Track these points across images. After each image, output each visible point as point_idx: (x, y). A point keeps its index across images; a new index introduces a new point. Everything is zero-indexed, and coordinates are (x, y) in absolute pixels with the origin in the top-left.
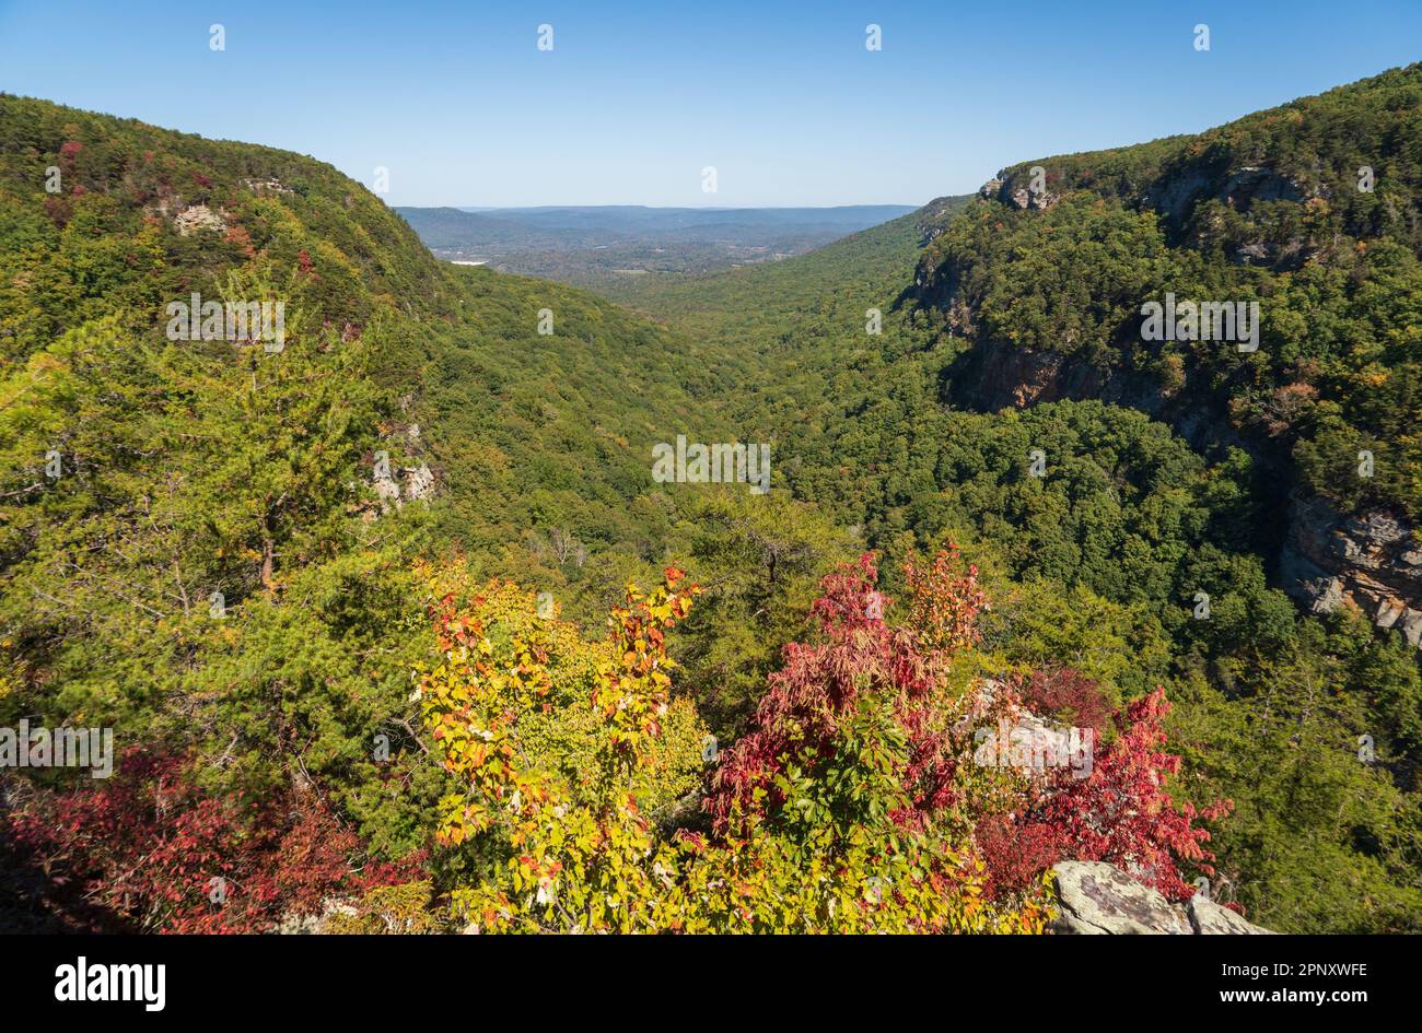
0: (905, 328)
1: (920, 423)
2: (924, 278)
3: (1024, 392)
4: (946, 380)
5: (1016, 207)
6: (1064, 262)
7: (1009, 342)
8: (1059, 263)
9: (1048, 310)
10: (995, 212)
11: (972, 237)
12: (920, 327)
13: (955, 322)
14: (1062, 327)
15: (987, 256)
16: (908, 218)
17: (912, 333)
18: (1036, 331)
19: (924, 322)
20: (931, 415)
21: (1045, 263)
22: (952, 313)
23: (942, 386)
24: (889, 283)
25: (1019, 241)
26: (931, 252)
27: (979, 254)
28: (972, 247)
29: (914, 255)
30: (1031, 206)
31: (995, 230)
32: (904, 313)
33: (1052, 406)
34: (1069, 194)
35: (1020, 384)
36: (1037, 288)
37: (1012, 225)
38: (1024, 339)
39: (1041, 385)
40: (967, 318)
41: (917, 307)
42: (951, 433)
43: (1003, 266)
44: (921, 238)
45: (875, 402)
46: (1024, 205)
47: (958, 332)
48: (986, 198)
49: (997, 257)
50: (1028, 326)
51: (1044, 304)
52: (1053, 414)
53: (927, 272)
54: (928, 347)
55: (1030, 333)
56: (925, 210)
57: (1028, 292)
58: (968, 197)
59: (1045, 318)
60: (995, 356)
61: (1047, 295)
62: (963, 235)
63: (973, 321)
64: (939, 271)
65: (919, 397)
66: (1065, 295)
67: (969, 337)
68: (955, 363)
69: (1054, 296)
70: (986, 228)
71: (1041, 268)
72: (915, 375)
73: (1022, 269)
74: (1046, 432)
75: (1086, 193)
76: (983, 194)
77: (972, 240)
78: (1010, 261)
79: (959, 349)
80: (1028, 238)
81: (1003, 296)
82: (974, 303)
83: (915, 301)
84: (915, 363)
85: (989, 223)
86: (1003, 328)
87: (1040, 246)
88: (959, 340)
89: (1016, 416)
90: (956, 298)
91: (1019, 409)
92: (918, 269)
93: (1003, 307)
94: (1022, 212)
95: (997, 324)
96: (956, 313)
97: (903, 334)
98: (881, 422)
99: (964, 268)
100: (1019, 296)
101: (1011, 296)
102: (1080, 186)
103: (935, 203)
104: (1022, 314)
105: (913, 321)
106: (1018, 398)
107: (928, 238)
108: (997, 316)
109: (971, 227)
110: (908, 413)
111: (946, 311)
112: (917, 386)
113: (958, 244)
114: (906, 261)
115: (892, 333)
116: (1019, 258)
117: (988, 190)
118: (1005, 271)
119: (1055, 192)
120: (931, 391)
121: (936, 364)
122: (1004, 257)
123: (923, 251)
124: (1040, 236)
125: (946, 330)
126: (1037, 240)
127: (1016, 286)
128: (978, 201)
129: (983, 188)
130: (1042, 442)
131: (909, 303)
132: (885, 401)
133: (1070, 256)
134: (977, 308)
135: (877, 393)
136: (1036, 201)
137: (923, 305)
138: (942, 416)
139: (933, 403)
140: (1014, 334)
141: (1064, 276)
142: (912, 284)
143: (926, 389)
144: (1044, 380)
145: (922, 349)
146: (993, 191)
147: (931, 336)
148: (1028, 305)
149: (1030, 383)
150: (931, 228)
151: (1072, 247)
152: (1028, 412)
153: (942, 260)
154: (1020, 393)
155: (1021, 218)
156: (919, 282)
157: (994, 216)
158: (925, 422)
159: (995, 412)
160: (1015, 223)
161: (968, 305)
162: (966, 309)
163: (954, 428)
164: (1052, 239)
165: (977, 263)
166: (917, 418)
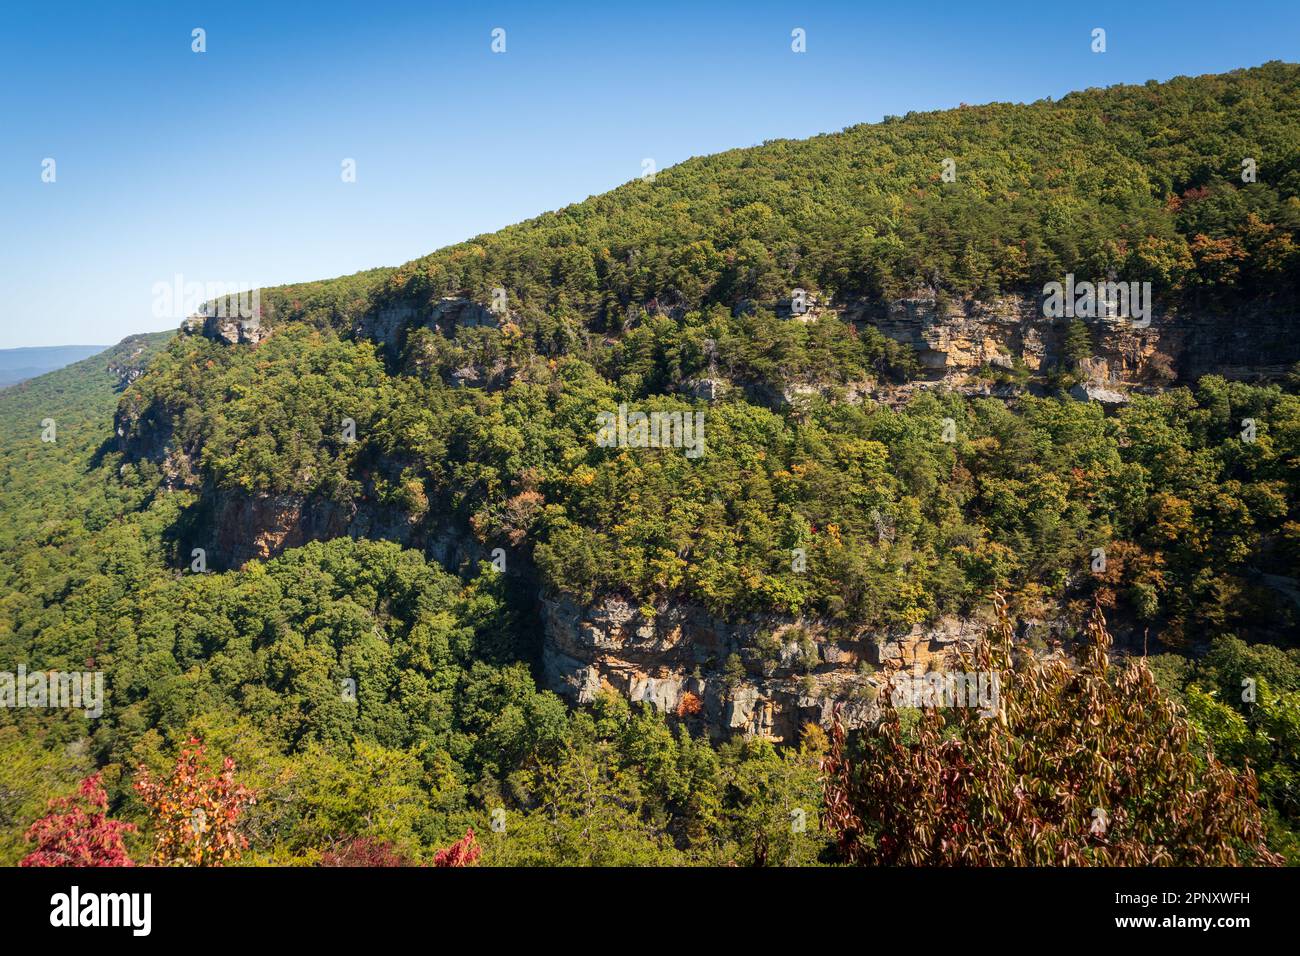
0: (110, 488)
1: (146, 596)
2: (126, 427)
3: (266, 540)
4: (172, 541)
5: (226, 343)
6: (288, 397)
7: (241, 488)
8: (283, 399)
9: (279, 449)
10: (203, 349)
11: (179, 376)
12: (130, 484)
13: (173, 474)
14: (297, 465)
15: (200, 397)
16: (95, 360)
17: (120, 492)
18: (269, 473)
19: (136, 478)
20: (159, 584)
21: (267, 400)
22: (167, 463)
23: (169, 549)
24: (82, 437)
25: (235, 379)
26: (130, 397)
27: (190, 396)
28: (182, 388)
29: (110, 402)
30: (242, 340)
31: (206, 368)
32: (106, 470)
33: (300, 551)
34: (282, 327)
35: (261, 533)
36: (263, 427)
37: (223, 362)
38: (257, 484)
39: (285, 530)
40: (187, 467)
41: (122, 461)
42: (188, 602)
43: (220, 406)
44: (116, 382)
45: (82, 583)
46: (235, 339)
47: (179, 484)
48: (189, 334)
49: (213, 397)
50: (259, 469)
51: (274, 443)
52: (302, 559)
53: (129, 420)
54: (144, 506)
55: (262, 476)
56: (116, 350)
57: (254, 432)
58: (168, 334)
59: (277, 457)
60: (227, 505)
61: (275, 433)
62: (167, 376)
63: (195, 470)
64: (144, 417)
65: (141, 566)
66: (294, 432)
67: (193, 489)
68: (180, 520)
69: (282, 434)
70: (195, 367)
71: (264, 406)
72: (132, 540)
73: (243, 408)
74: (298, 581)
75: (299, 325)
76: (185, 330)
77: (180, 381)
78: (227, 400)
79: (182, 504)
80: (244, 374)
81: (226, 439)
82: (193, 450)
83: (119, 455)
84: (129, 528)
85: (197, 361)
86: (231, 474)
87: (259, 382)
88: (182, 493)
89: (262, 569)
90: (171, 446)
91: (263, 560)
92: (117, 418)
93: (228, 451)
94: (233, 348)
95: (224, 471)
96: (173, 463)
97: (108, 496)
98: (94, 605)
99: (175, 412)
100: (244, 437)
101: (235, 438)
102: (292, 319)
103: (128, 341)
104: (251, 455)
105: (120, 477)
106: (261, 548)
107: (125, 381)
108: (222, 462)
109: (176, 367)
110: (129, 587)
111: (160, 463)
112: (135, 553)
113: (164, 386)
114: (100, 409)
115: (94, 495)
116: (238, 396)
117: (191, 325)
118: (224, 412)
119: (266, 326)
120: (155, 557)
121: (157, 525)
122: (220, 397)
123: (120, 396)
124: (257, 371)
125: (163, 484)
126: (255, 376)
127: (239, 427)
128: (181, 338)
129: (184, 323)
130: (296, 591)
131: (111, 459)
132: (96, 578)
133: (293, 390)
134: (198, 454)
135: (85, 570)
136: (246, 335)
137: (130, 458)
138: (174, 583)
139: (160, 570)
140: (245, 479)
141: (290, 412)
142: (112, 435)
143: (148, 555)
144: (287, 524)
145: (136, 510)
146: (196, 328)
147: (145, 493)
148: (256, 446)
149: (272, 530)
150: (127, 370)
151: (293, 381)
152: (275, 562)
153: (146, 405)
154: (262, 543)
155: (233, 354)
156: (121, 432)
157: (201, 353)
158: (153, 594)
159: (237, 568)
160: (227, 360)
161: (185, 453)
162: (184, 458)
163: (191, 596)
164: (271, 374)
165: (190, 406)
166: (142, 592)
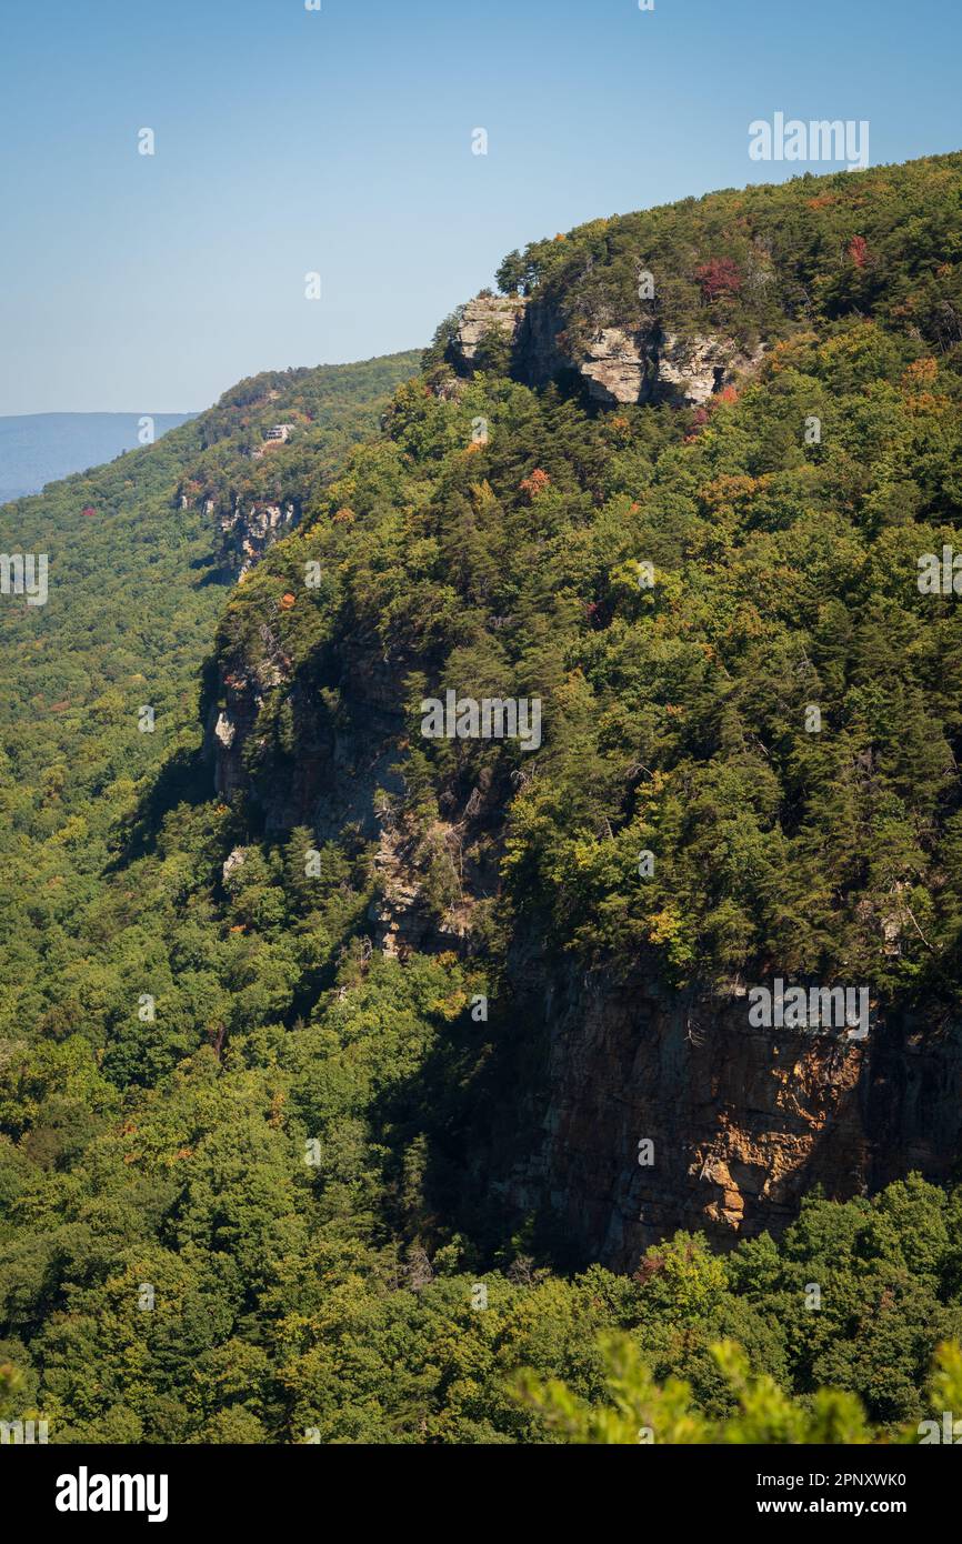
0: (188, 934)
1: (309, 1341)
2: (243, 713)
3: (735, 1164)
4: (399, 1143)
5: (596, 401)
6: (827, 611)
7: (653, 955)
8: (809, 620)
9: (791, 813)
10: (515, 425)
11: (432, 529)
12: (253, 924)
13: (403, 892)
14: (858, 878)
15: (499, 605)
16: (138, 464)
17: (219, 951)
18: (755, 904)
19: (271, 900)
20: (353, 1300)
21: (751, 621)
22: (386, 853)
23: (393, 1172)
24: (92, 745)
25: (626, 539)
26: (258, 602)
27: (468, 601)
28: (438, 573)
29: (183, 619)
30: (656, 392)
31: (524, 499)
32: (175, 868)
33: (857, 1213)
34: (799, 338)
35: (712, 1130)
36: (734, 726)
37: (586, 473)
38: (708, 942)
39: (803, 1128)
40: (450, 869)
41: (229, 840)
42: (451, 1373)
43: (572, 643)
44: (202, 546)
45: (97, 1271)
46: (627, 390)
47: (422, 932)
48: (463, 368)
49: (548, 608)
50: (717, 886)
51: (773, 791)
52: (866, 1246)
53: (254, 688)
54: (302, 1007)
55: (729, 913)
56: (207, 428)
57: (701, 744)
58: (378, 370)
59: (783, 845)
60: (600, 1020)
61: (777, 748)
62: (389, 524)
63: (479, 878)
64: (305, 680)
65: (293, 1227)
66: (849, 745)
67: (470, 951)
68: (433, 1065)
69: (804, 754)
70: (483, 491)
71: (741, 643)
72: (260, 1131)
73: (664, 651)
74: (851, 1329)
75: (861, 332)
76: (449, 354)
77: (430, 545)
78: (599, 619)
79: (434, 1004)
80: (661, 522)
81: (597, 766)
82: (473, 806)
83: (215, 814)
84: (252, 1080)
85: (494, 473)
86: (616, 901)
87: (711, 551)
88: (429, 966)
89: (716, 1270)
90: (395, 787)
91: (722, 1240)
92: (212, 677)
93: (602, 813)
94: (619, 421)
95: (589, 887)
96: (405, 850)
97: (181, 961)
98: (138, 1354)
99: (413, 662)
100: (669, 761)
101: (629, 764)
102: (837, 308)
103: (245, 397)
104: (688, 835)
105: (221, 894)
106: (715, 1191)
107: (231, 544)
108: (586, 853)
109: (421, 493)
110: (250, 1302)
111: (354, 850)
112: (273, 1178)
113: (378, 566)
114: (148, 645)
115: (135, 957)
116: (637, 606)
117: (469, 335)
118: (584, 663)
119: (741, 335)
120: (341, 1196)
121: (352, 1081)
122: (574, 606)
123: (220, 595)
124: (705, 511)
125: (366, 927)
126: (696, 528)
127: (646, 722)
128: (434, 384)
129: (449, 330)
130: (845, 1369)
131: (195, 821)
132: (144, 1258)
133: (848, 586)
134: (492, 821)
135: (105, 1226)
136: (670, 373)
137: (256, 826)
138: (402, 1299)
139: (357, 1247)
140: (666, 924)
141: (836, 669)
142: (192, 740)
143: (318, 1187)
144: (812, 1105)
145: (272, 1017)
146: (489, 340)
147: (305, 957)
148: (707, 799)
149: (757, 1121)
150: (242, 503)
151: (849, 549)
152: (763, 1249)
153: (318, 628)
154: (719, 1172)
155: (620, 445)
156: (224, 731)
157: (511, 442)
158: (333, 1333)
159: (625, 1262)
160: (599, 466)
161: (448, 813)
162: (441, 831)
163: (463, 1350)
164: (756, 522)
165: (464, 639)
166: (293, 1322)
